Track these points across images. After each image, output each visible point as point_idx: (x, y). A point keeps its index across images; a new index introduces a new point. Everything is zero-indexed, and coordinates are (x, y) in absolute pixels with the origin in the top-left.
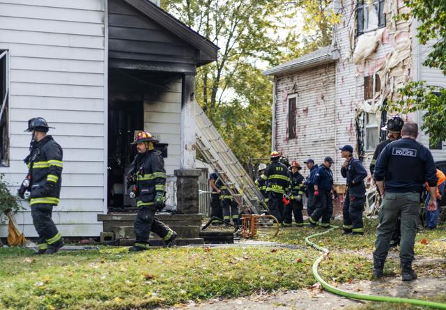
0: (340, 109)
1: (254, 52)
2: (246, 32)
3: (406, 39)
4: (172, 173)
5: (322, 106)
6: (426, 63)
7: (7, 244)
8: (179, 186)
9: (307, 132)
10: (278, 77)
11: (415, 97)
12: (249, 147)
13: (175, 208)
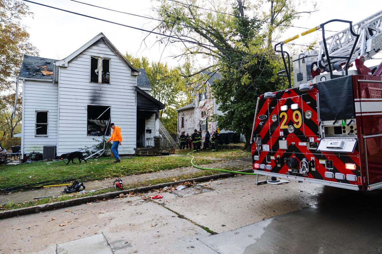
0: (195, 120)
1: (172, 104)
2: (170, 99)
3: (212, 102)
4: (153, 137)
5: (191, 119)
6: (218, 110)
7: (110, 156)
8: (155, 140)
9: (187, 126)
10: (179, 111)
11: (215, 118)
12: (170, 129)
13: (154, 146)
